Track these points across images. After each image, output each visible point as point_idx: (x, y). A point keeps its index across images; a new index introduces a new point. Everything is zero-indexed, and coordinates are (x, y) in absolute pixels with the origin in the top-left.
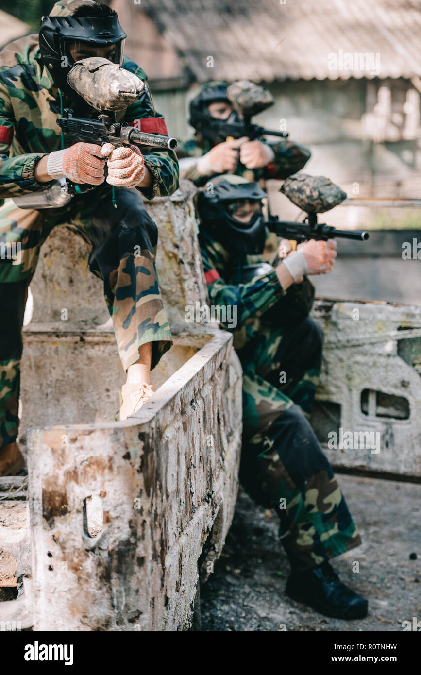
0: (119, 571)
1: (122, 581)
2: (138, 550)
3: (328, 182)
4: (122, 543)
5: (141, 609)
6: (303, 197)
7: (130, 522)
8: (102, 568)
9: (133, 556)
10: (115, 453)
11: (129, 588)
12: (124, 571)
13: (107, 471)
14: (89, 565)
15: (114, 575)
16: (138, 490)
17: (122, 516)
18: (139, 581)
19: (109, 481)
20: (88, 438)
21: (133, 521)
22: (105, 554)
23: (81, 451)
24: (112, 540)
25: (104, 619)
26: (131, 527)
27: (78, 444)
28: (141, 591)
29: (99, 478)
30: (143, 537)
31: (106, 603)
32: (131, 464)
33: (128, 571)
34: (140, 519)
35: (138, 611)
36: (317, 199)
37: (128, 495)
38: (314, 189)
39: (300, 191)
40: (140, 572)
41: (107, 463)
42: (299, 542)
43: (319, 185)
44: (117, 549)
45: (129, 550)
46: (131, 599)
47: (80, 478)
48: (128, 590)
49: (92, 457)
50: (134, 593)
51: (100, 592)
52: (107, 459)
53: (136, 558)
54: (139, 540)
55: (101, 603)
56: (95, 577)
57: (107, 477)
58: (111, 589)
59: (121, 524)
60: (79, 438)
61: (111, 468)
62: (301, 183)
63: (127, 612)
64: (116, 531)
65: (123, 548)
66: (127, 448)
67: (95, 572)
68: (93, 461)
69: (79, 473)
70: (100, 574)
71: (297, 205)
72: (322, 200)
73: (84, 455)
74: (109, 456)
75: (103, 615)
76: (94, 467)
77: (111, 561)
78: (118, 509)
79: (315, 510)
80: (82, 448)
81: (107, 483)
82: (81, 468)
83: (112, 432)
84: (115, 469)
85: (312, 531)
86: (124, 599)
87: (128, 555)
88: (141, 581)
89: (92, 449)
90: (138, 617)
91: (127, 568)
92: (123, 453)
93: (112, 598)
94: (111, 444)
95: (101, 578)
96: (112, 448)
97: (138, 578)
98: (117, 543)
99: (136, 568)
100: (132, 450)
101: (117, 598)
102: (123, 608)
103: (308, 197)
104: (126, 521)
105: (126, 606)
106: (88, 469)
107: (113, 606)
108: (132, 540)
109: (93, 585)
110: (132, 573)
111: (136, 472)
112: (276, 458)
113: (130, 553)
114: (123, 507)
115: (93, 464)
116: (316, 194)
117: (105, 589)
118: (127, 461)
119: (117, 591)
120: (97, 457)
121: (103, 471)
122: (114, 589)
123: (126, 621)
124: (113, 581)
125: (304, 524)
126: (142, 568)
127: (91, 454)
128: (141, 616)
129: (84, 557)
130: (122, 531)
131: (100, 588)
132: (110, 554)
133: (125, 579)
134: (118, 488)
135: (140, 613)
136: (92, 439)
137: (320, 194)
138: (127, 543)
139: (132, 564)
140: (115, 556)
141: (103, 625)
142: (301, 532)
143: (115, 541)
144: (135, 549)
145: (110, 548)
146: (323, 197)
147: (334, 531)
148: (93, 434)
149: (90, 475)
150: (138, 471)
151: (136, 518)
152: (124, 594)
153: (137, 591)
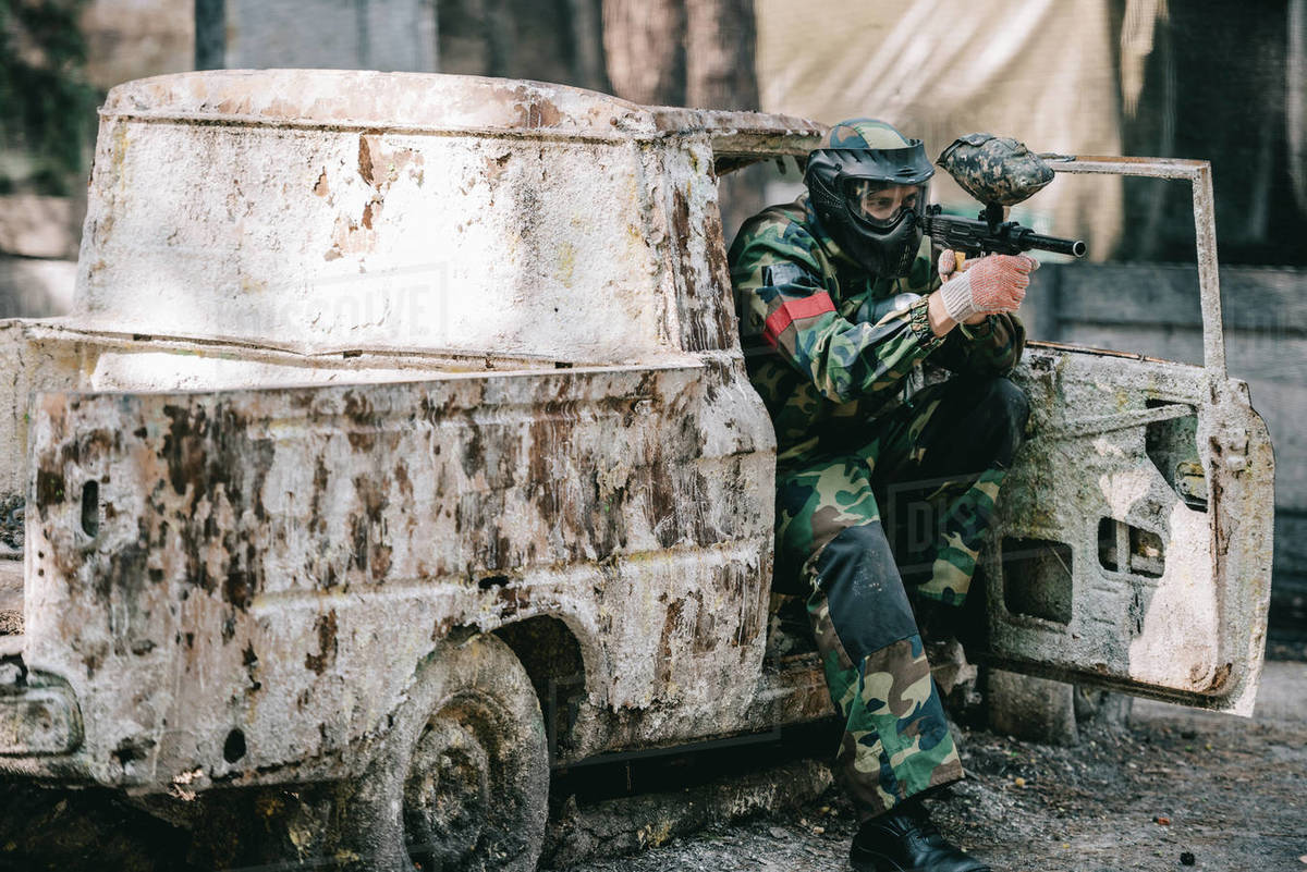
0: (121, 583)
1: (125, 596)
2: (150, 559)
3: (1021, 150)
4: (128, 547)
5: (155, 640)
6: (977, 174)
7: (140, 520)
8: (100, 578)
9: (143, 566)
10: (124, 426)
11: (135, 609)
12: (128, 583)
13: (112, 449)
14: (85, 572)
15: (115, 588)
16: (157, 480)
17: (130, 510)
18: (152, 602)
19: (115, 462)
20: (91, 404)
21: (145, 520)
22: (106, 560)
23: (83, 421)
24: (117, 541)
25: (99, 644)
26: (140, 526)
27: (80, 412)
28: (154, 615)
29: (103, 458)
30: (162, 543)
31: (102, 623)
32: (146, 443)
33: (135, 584)
34: (158, 519)
35: (149, 641)
36: (1000, 179)
37: (139, 483)
38: (996, 161)
39: (972, 163)
40: (153, 589)
41: (112, 438)
42: (858, 766)
43: (1005, 155)
44: (121, 554)
45: (136, 557)
46: (139, 623)
47: (81, 456)
48: (133, 611)
49: (96, 431)
50: (143, 616)
51: (96, 608)
52: (113, 434)
53: (147, 570)
54: (154, 545)
55: (96, 623)
56: (90, 587)
57: (113, 458)
58: (109, 606)
59: (128, 522)
60: (81, 404)
61: (118, 446)
62: (975, 151)
63: (130, 640)
64: (122, 530)
65: (128, 553)
66: (142, 421)
67: (91, 582)
68: (98, 435)
69: (80, 450)
70: (97, 585)
71: (967, 189)
72: (1007, 181)
73: (87, 427)
74: (116, 430)
75: (98, 639)
76: (99, 443)
77: (113, 569)
78: (124, 500)
79: (885, 711)
80: (84, 417)
81: (113, 466)
82: (84, 443)
83: (121, 398)
84: (123, 447)
85: (877, 747)
86: (127, 621)
87: (135, 563)
88: (155, 602)
89: (96, 419)
90: (149, 650)
91: (132, 581)
92: (136, 426)
93: (110, 618)
94: (119, 415)
95: (98, 591)
96: (120, 419)
97: (150, 598)
98: (123, 546)
99: (147, 583)
100: (150, 427)
101: (117, 619)
102: (124, 632)
103: (985, 175)
104: (135, 518)
105: (130, 630)
106: (91, 445)
107: (111, 629)
108: (143, 545)
109: (88, 598)
110: (141, 588)
111: (156, 456)
112: (824, 612)
113: (139, 561)
114: (131, 499)
115: (98, 439)
116: (997, 171)
117: (101, 605)
118: (141, 439)
119: (117, 609)
120: (102, 431)
121: (108, 450)
122: (114, 607)
123: (129, 651)
124: (113, 595)
125: (866, 733)
126: (157, 585)
127: (95, 426)
128: (154, 650)
129: (81, 561)
130: (129, 531)
131: (96, 603)
132: (112, 560)
133: (129, 594)
134: (125, 473)
135: (153, 645)
136: (96, 406)
137: (1005, 171)
138: (136, 547)
139: (141, 576)
140: (118, 563)
141: (98, 653)
142: (860, 747)
143: (120, 544)
144: (146, 558)
145: (113, 552)
146: (1009, 176)
147: (913, 750)
148: (97, 400)
149: (92, 454)
150: (158, 455)
151: (150, 516)
152: (127, 615)
153: (148, 614)
